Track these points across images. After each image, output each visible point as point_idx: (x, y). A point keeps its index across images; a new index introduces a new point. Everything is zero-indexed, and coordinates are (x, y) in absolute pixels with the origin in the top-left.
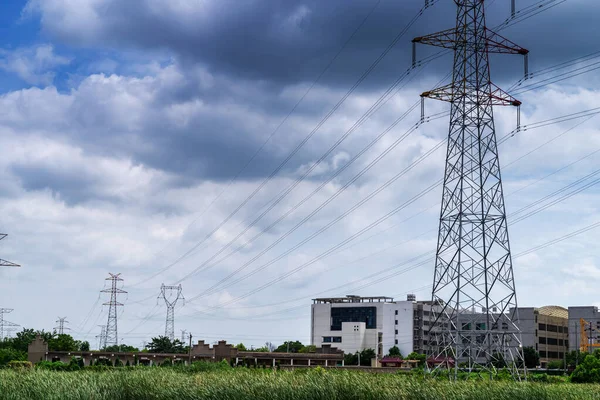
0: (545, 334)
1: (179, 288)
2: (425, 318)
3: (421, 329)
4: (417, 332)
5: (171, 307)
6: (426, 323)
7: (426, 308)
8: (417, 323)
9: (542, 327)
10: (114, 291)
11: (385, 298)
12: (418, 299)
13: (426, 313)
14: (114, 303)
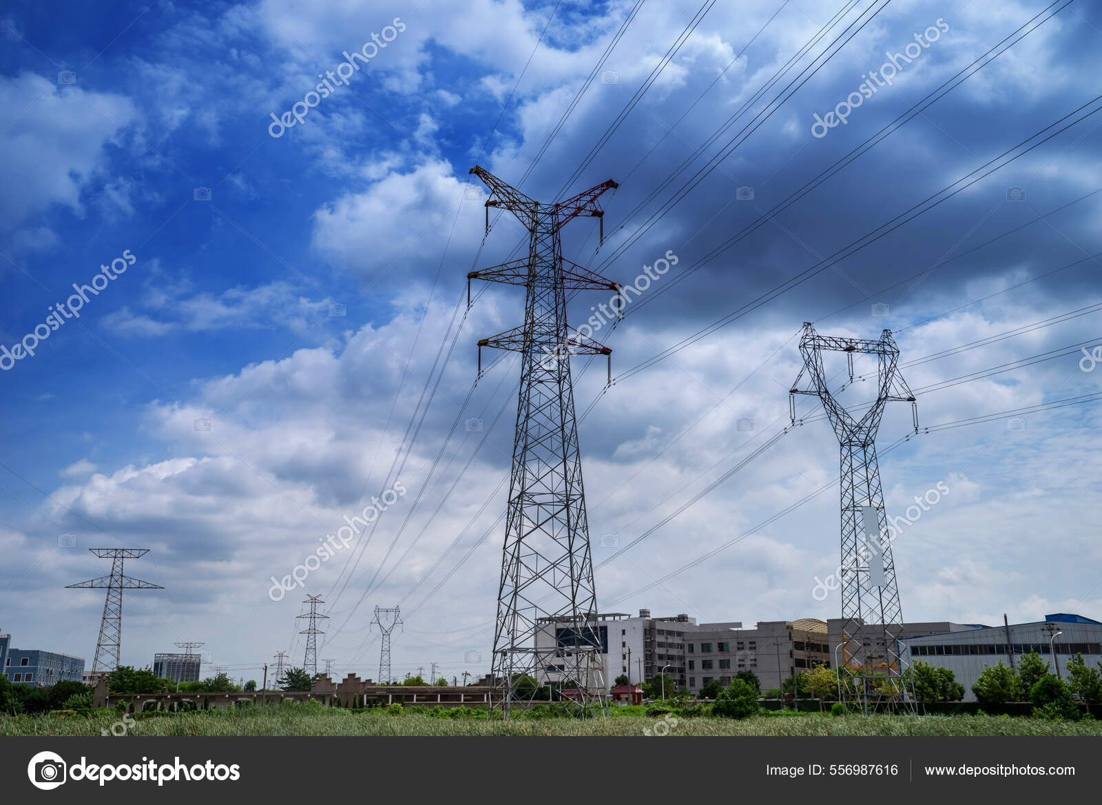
0: (800, 655)
1: (397, 610)
2: (659, 639)
3: (654, 653)
4: (649, 657)
5: (386, 634)
6: (661, 645)
7: (659, 626)
8: (649, 645)
9: (799, 646)
10: (313, 616)
11: (620, 615)
12: (653, 616)
13: (661, 632)
14: (312, 632)
